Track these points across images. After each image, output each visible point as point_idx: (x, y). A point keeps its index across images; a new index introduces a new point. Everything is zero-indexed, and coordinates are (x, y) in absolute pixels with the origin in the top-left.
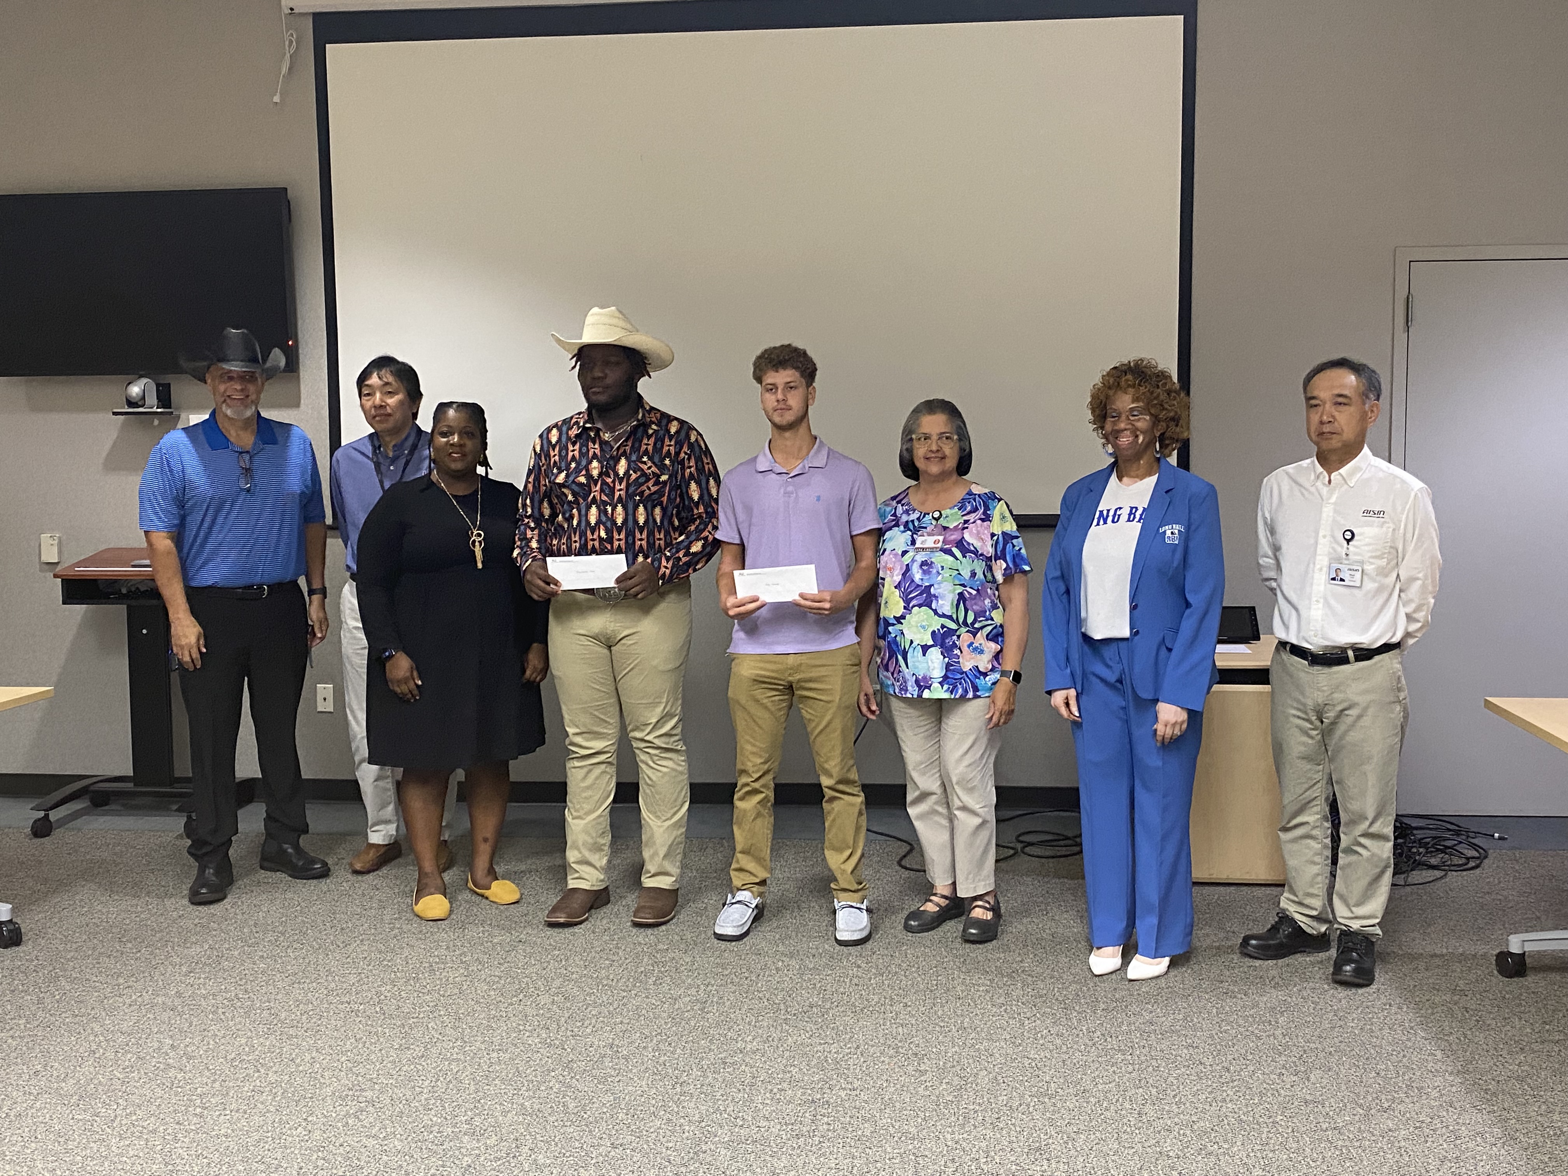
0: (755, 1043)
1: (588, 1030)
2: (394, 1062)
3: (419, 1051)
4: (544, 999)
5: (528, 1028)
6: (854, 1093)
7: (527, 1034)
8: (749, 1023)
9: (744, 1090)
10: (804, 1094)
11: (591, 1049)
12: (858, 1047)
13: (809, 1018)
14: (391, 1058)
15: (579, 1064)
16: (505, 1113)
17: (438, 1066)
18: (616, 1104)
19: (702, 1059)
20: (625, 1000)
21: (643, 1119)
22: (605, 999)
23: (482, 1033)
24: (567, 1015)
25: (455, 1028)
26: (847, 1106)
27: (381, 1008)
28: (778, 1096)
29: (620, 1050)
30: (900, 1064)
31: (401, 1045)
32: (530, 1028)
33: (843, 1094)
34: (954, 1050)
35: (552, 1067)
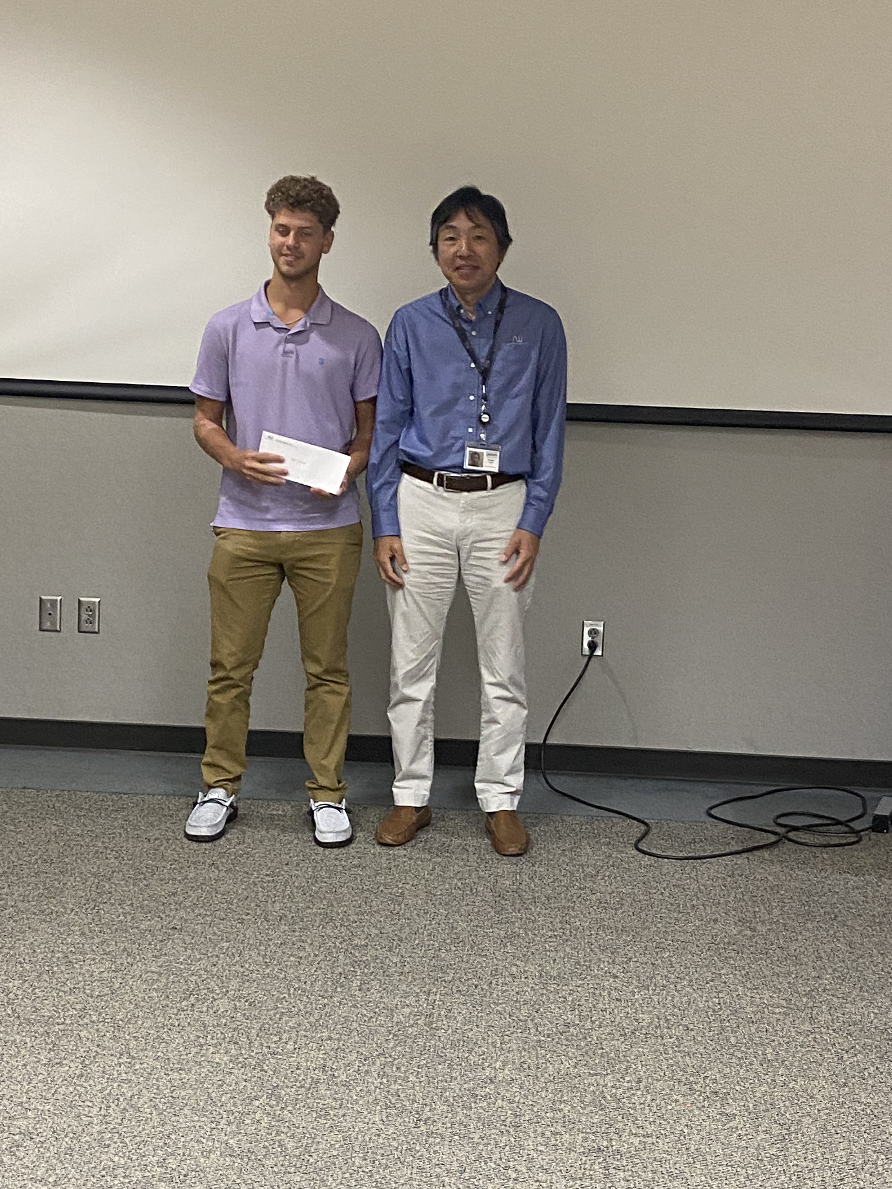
0: (507, 1072)
1: (290, 1047)
2: (44, 1081)
3: (75, 1068)
4: (223, 1004)
5: (209, 1041)
6: (649, 1140)
7: (212, 1049)
8: (494, 1045)
9: (507, 1131)
10: (586, 1139)
11: (298, 1072)
12: (640, 1081)
13: (567, 1040)
14: (41, 1077)
15: (288, 1090)
16: (207, 1153)
17: (104, 1089)
18: (347, 1146)
19: (445, 1089)
20: (327, 1009)
21: (387, 1167)
22: (302, 1007)
23: (153, 1047)
24: (257, 1026)
25: (115, 1038)
26: (645, 1157)
27: (14, 1011)
28: (553, 1142)
29: (336, 1074)
30: (699, 1105)
31: (50, 1060)
32: (214, 1042)
33: (636, 1141)
34: (763, 1089)
35: (254, 1094)
